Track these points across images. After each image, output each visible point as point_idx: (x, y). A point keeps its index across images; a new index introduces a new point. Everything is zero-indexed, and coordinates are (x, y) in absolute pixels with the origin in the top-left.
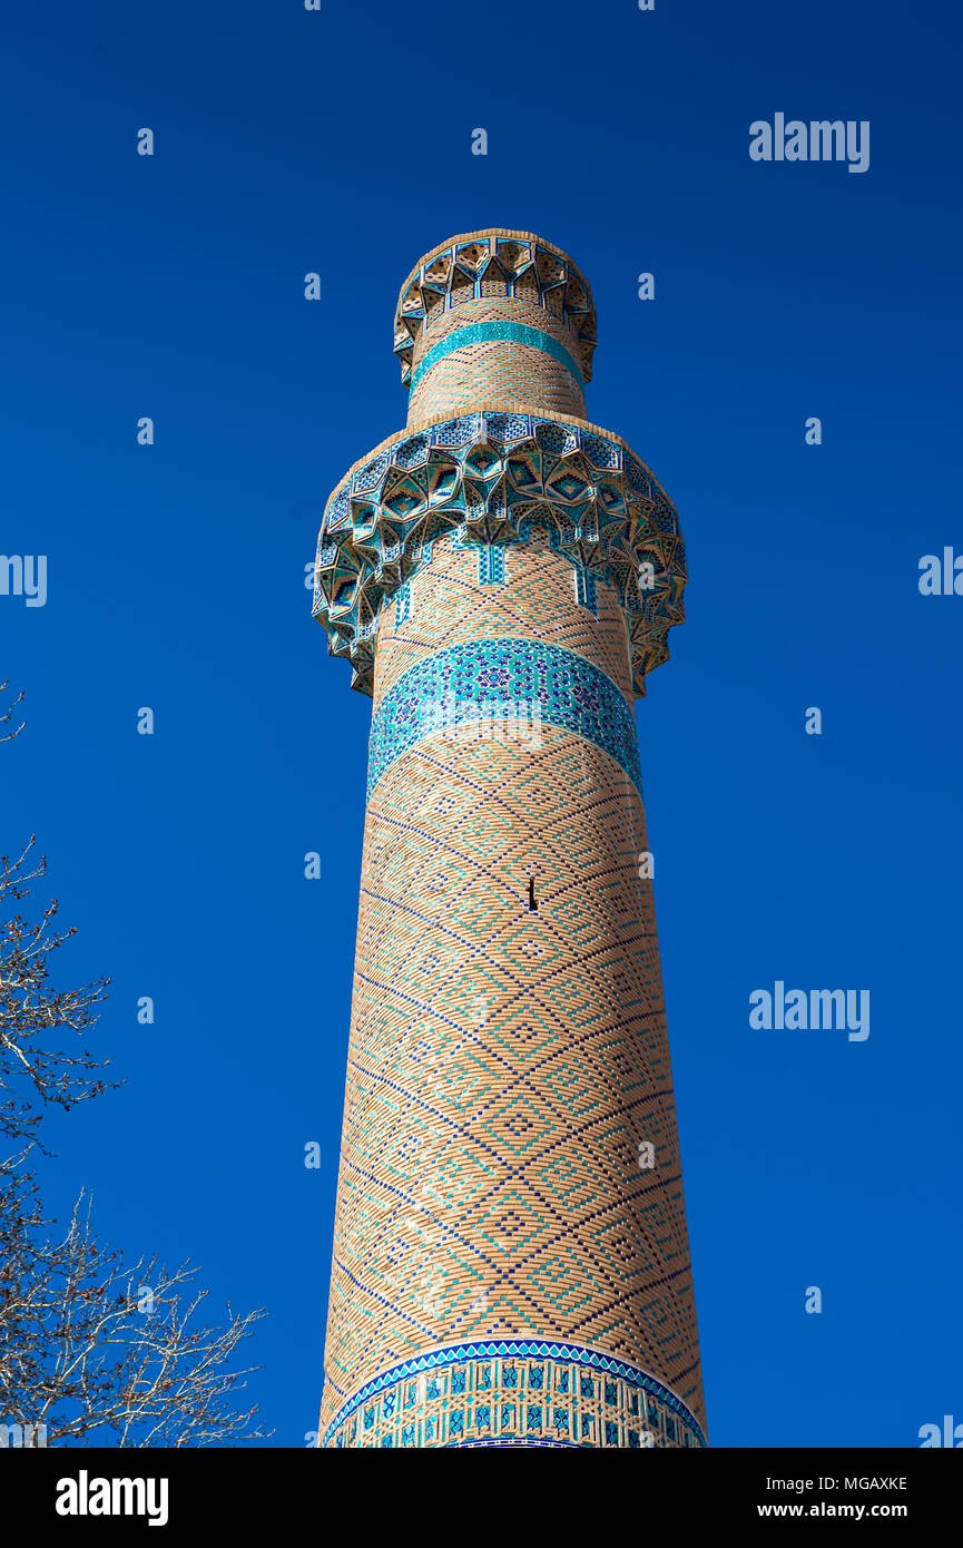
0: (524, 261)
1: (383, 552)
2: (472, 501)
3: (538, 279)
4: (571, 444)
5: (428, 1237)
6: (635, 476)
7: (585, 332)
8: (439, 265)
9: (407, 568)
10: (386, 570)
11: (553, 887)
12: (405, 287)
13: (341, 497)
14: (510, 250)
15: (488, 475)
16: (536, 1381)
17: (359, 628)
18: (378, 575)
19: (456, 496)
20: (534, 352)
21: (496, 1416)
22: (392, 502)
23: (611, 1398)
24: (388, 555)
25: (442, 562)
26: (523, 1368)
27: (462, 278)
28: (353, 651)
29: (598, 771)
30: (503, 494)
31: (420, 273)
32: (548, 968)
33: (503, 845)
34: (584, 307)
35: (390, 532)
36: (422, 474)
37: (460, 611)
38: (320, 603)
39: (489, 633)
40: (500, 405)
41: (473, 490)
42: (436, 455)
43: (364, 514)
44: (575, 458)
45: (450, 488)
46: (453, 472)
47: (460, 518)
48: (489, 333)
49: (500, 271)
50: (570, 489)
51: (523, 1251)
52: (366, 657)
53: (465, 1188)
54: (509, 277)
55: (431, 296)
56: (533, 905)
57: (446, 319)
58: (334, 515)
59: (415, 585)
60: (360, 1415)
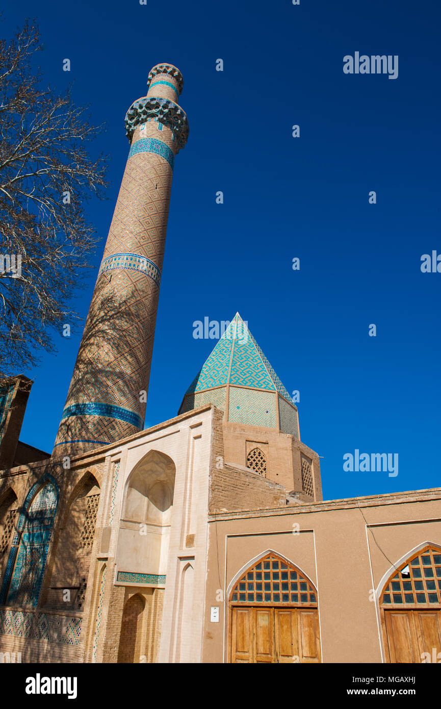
0: (176, 74)
1: (142, 116)
2: (161, 114)
3: (177, 78)
4: (179, 112)
5: (130, 235)
6: (186, 122)
7: (180, 91)
8: (161, 67)
9: (145, 120)
10: (142, 119)
11: (160, 186)
12: (154, 68)
13: (138, 102)
14: (174, 71)
15: (165, 111)
17: (133, 126)
18: (140, 119)
19: (158, 112)
20: (174, 91)
21: (136, 266)
22: (147, 107)
23: (153, 269)
24: (143, 117)
25: (152, 122)
27: (165, 71)
28: (130, 130)
29: (169, 170)
30: (166, 115)
31: (158, 66)
32: (156, 200)
33: (153, 176)
34: (182, 86)
35: (145, 113)
36: (153, 105)
37: (154, 133)
38: (127, 119)
39: (158, 139)
40: (170, 100)
41: (161, 112)
42: (157, 103)
43: (141, 107)
44: (179, 115)
45: (158, 110)
46: (159, 107)
47: (157, 116)
48: (167, 84)
49: (172, 73)
50: (176, 119)
51: (145, 243)
52: (133, 131)
53: (138, 230)
54: (173, 75)
55: (159, 72)
56: (156, 188)
57: (161, 77)
58: (135, 104)
59: (146, 123)
60: (114, 258)
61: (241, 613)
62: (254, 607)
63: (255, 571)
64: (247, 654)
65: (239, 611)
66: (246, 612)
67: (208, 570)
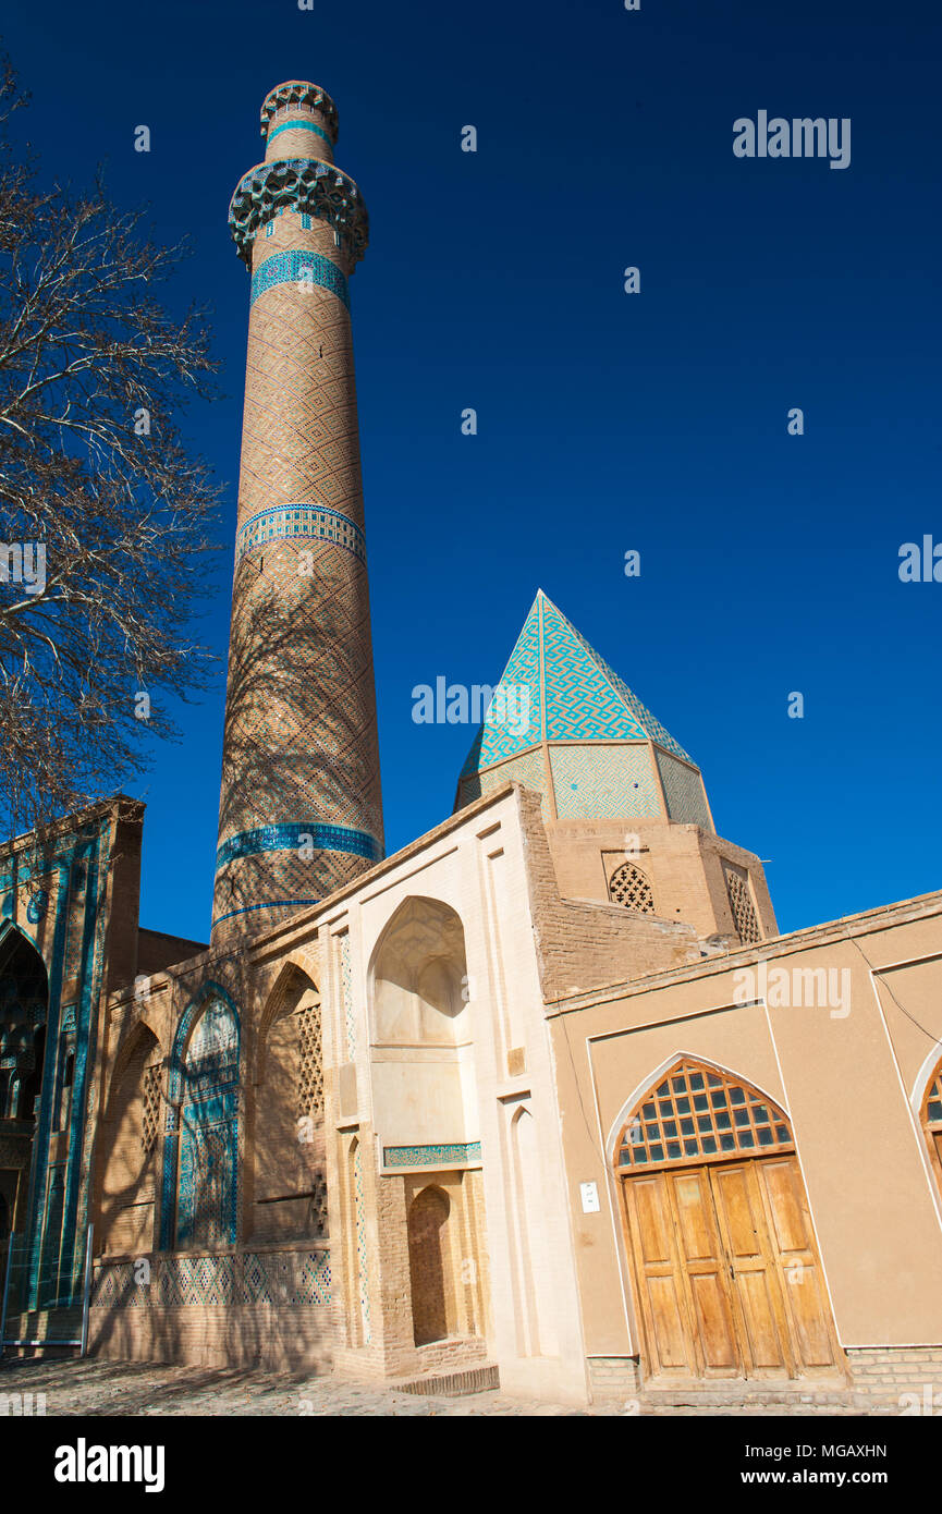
0: (318, 99)
1: (264, 206)
2: (302, 194)
3: (322, 108)
4: (339, 182)
5: (285, 466)
6: (359, 201)
7: (335, 136)
8: (284, 91)
9: (273, 214)
10: (264, 213)
11: (328, 351)
12: (269, 96)
13: (249, 179)
14: (313, 93)
15: (308, 185)
16: (323, 520)
17: (248, 233)
18: (261, 214)
19: (295, 190)
20: (321, 138)
21: (310, 528)
22: (269, 186)
23: (345, 530)
24: (265, 207)
25: (287, 216)
26: (319, 515)
27: (294, 99)
28: (244, 242)
29: (342, 311)
30: (313, 194)
31: (277, 91)
32: (326, 380)
33: (311, 331)
34: (337, 125)
35: (267, 198)
36: (282, 178)
37: (295, 237)
38: (232, 219)
39: (305, 248)
40: (316, 159)
41: (302, 190)
42: (290, 172)
43: (257, 188)
44: (340, 187)
45: (294, 187)
46: (295, 181)
47: (296, 200)
48: (304, 126)
49: (309, 100)
50: (336, 199)
51: (320, 476)
52: (250, 243)
53: (299, 452)
54: (312, 104)
55: (281, 103)
56: (321, 356)
57: (287, 114)
58: (244, 185)
59: (275, 221)
60: (260, 520)
61: (643, 1187)
62: (666, 1170)
63: (657, 1099)
64: (667, 1264)
65: (637, 1184)
66: (653, 1182)
67: (563, 1113)
